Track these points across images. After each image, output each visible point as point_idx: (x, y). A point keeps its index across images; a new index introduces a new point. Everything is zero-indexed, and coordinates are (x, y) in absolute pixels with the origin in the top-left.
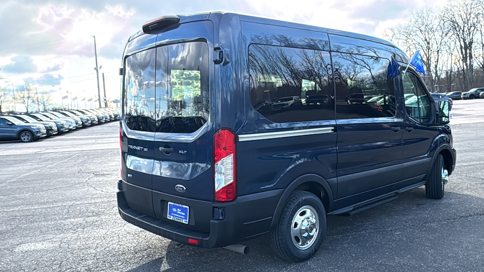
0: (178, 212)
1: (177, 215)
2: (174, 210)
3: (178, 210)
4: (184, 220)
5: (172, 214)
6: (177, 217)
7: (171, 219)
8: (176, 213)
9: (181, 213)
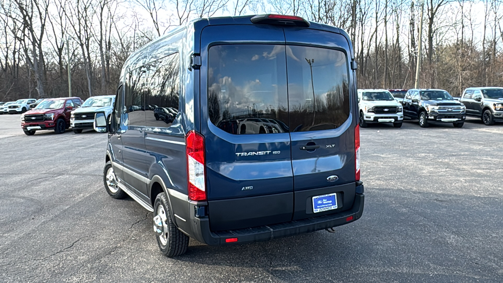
0: (324, 203)
1: (324, 206)
2: (320, 202)
3: (324, 200)
4: (332, 207)
5: (318, 207)
6: (323, 207)
7: (318, 211)
8: (322, 204)
9: (327, 202)
